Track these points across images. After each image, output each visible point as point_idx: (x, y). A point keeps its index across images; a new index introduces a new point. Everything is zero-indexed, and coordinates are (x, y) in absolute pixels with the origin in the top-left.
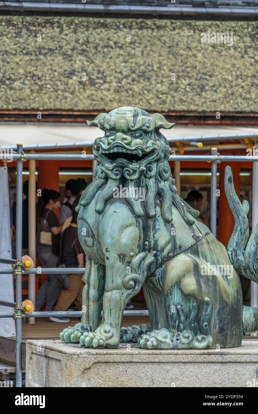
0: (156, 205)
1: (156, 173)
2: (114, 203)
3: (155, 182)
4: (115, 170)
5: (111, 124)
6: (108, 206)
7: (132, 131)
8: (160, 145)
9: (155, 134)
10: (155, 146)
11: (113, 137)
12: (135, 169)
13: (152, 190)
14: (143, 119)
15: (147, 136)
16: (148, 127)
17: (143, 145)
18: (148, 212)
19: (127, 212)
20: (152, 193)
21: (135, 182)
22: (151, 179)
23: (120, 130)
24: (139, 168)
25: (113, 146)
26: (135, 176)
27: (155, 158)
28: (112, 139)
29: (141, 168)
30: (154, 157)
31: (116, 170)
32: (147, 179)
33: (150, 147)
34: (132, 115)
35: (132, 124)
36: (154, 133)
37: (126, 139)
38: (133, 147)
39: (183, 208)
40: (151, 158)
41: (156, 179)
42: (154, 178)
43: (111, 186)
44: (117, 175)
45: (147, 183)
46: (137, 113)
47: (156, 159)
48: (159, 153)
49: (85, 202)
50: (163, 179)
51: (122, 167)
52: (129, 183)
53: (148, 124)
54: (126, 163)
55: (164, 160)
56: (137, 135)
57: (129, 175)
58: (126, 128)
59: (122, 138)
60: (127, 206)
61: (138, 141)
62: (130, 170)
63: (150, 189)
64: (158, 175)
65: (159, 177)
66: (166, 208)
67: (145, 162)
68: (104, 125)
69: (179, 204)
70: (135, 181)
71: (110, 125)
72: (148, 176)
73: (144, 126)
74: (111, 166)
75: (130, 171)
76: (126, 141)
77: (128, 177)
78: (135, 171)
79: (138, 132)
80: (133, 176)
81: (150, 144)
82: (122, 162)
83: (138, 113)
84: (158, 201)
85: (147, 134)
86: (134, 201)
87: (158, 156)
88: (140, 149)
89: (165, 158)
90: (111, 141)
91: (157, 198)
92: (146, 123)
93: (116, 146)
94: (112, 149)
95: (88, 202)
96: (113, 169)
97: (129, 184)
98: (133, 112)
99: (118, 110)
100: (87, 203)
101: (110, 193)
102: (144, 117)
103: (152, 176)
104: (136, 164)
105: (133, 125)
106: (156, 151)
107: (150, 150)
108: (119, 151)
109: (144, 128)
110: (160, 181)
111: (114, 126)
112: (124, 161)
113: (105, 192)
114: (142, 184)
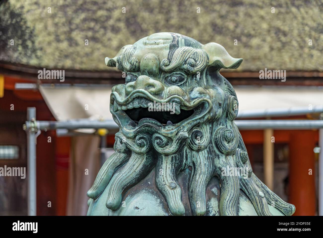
0: (210, 195)
1: (211, 142)
2: (138, 192)
3: (208, 158)
4: (137, 137)
5: (133, 62)
6: (128, 197)
7: (166, 72)
8: (214, 95)
9: (209, 78)
10: (205, 96)
11: (133, 83)
12: (170, 136)
13: (203, 171)
14: (185, 52)
15: (194, 80)
16: (193, 66)
17: (183, 96)
18: (195, 208)
19: (157, 208)
20: (201, 176)
21: (172, 158)
22: (200, 153)
23: (146, 71)
24: (177, 134)
25: (132, 97)
26: (172, 148)
27: (206, 117)
28: (131, 86)
29: (181, 133)
30: (203, 115)
31: (140, 138)
32: (194, 153)
33: (195, 98)
34: (169, 45)
35: (165, 60)
36: (206, 74)
37: (152, 85)
38: (165, 99)
39: (261, 200)
40: (198, 117)
41: (210, 152)
42: (206, 151)
43: (134, 165)
44: (141, 146)
45: (194, 160)
46: (176, 43)
47: (208, 119)
48: (212, 108)
49: (94, 192)
50: (224, 152)
51: (150, 133)
52: (162, 159)
53: (192, 61)
54: (154, 126)
55: (226, 121)
56: (174, 78)
57: (161, 145)
58: (156, 67)
59: (146, 85)
60: (159, 197)
61: (174, 88)
62: (162, 137)
63: (199, 169)
64: (214, 145)
65: (215, 149)
66: (227, 200)
67: (188, 123)
68: (123, 64)
69: (255, 194)
70: (173, 155)
71: (131, 64)
72: (195, 147)
73: (185, 63)
74: (132, 131)
75: (161, 140)
76: (153, 89)
77: (159, 150)
78: (170, 140)
79: (177, 74)
80: (168, 147)
81: (195, 93)
82: (148, 124)
83: (178, 41)
84: (215, 190)
85: (193, 77)
86: (169, 190)
87: (212, 114)
88: (176, 102)
89: (227, 116)
90: (129, 89)
91: (213, 184)
92: (189, 58)
93: (136, 97)
94: (131, 103)
95: (99, 192)
96: (135, 136)
97: (162, 162)
98: (170, 41)
99: (148, 39)
100: (97, 193)
101: (131, 176)
102: (187, 48)
103: (203, 147)
104: (172, 127)
105: (167, 62)
106: (207, 105)
107: (195, 103)
108: (142, 106)
109: (186, 66)
110: (218, 156)
111: (137, 64)
112: (152, 123)
113: (124, 175)
114: (185, 161)
